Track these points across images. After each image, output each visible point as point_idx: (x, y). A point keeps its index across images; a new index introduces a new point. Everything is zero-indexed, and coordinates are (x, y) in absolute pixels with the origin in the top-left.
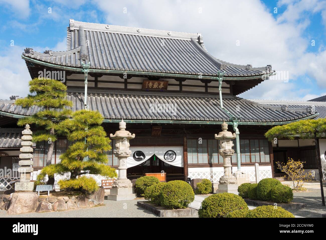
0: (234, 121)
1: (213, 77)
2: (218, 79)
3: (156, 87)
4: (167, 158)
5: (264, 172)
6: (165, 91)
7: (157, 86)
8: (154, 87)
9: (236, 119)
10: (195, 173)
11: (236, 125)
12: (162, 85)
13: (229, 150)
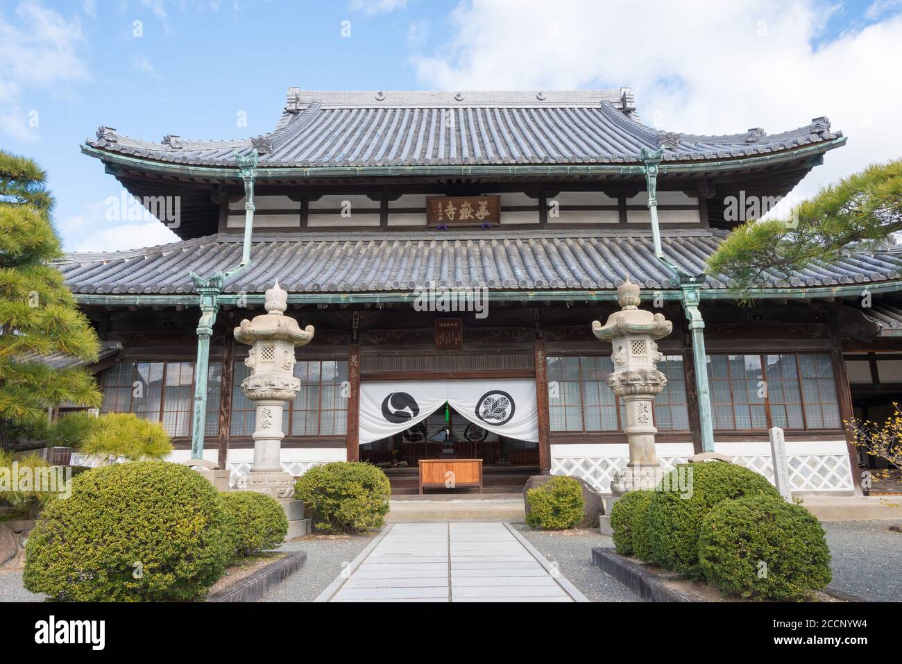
0: (682, 285)
1: (624, 167)
2: (644, 170)
3: (467, 217)
4: (484, 413)
5: (822, 463)
6: (497, 226)
7: (470, 212)
8: (461, 218)
9: (691, 280)
10: (574, 462)
11: (694, 298)
12: (483, 208)
13: (640, 373)
